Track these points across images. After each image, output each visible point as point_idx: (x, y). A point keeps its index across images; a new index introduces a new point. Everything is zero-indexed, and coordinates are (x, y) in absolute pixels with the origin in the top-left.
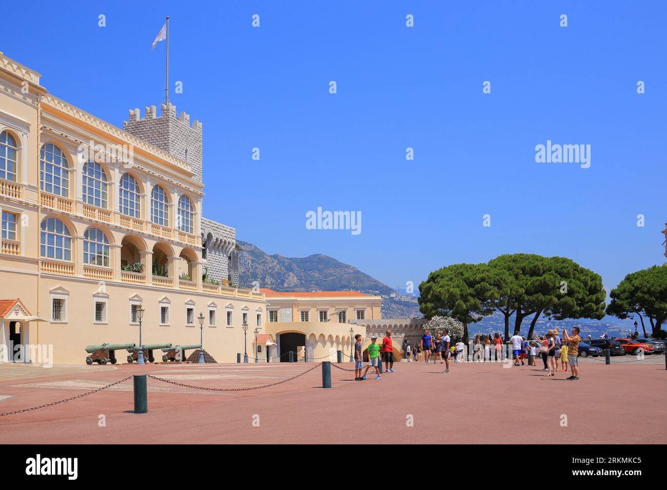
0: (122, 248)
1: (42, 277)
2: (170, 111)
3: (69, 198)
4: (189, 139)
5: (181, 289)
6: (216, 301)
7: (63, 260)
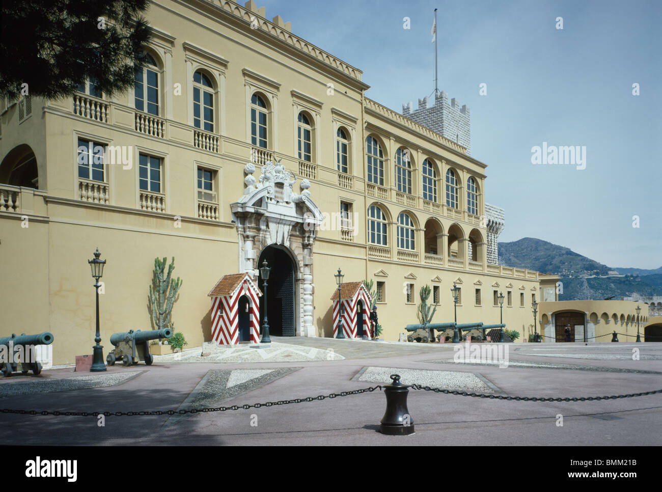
0: (425, 232)
1: (369, 260)
2: (444, 99)
3: (384, 186)
4: (459, 124)
5: (470, 270)
6: (499, 281)
7: (376, 244)
